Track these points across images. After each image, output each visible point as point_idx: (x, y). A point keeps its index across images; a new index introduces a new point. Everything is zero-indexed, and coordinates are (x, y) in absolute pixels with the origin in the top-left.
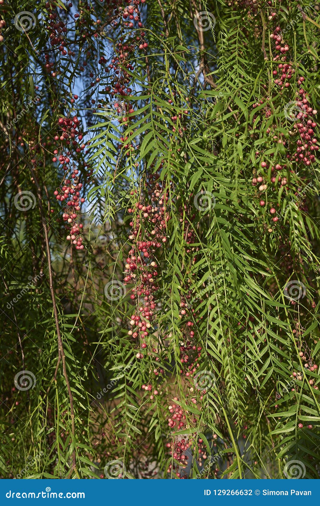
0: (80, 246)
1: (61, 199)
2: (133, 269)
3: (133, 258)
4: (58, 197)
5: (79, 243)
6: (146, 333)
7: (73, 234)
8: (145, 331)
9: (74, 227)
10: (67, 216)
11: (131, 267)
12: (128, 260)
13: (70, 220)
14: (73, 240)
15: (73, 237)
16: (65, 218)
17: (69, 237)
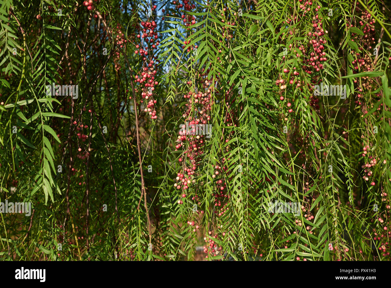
0: (154, 116)
1: (141, 82)
2: (183, 140)
4: (138, 80)
6: (187, 187)
7: (149, 107)
9: (150, 103)
10: (145, 94)
11: (181, 138)
13: (147, 98)
14: (149, 112)
15: (149, 110)
16: (144, 96)
17: (146, 110)
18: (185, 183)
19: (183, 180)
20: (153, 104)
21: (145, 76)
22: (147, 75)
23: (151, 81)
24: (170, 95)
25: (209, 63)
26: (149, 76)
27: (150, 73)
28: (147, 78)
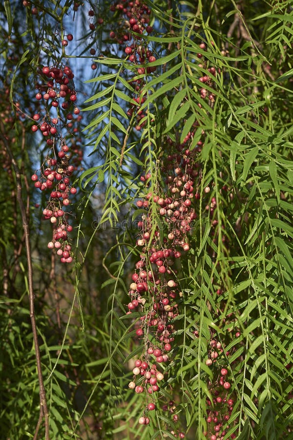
0: (66, 258)
1: (42, 188)
2: (142, 292)
3: (142, 274)
4: (38, 184)
5: (66, 254)
6: (155, 388)
7: (57, 239)
8: (155, 384)
9: (59, 230)
10: (50, 212)
11: (138, 288)
12: (135, 277)
13: (53, 220)
14: (57, 249)
15: (57, 244)
16: (46, 215)
17: (51, 245)
18: (153, 380)
19: (148, 375)
20: (64, 233)
21: (50, 176)
22: (55, 175)
23: (62, 186)
24: (109, 206)
25: (201, 131)
26: (58, 176)
27: (60, 171)
28: (55, 182)
